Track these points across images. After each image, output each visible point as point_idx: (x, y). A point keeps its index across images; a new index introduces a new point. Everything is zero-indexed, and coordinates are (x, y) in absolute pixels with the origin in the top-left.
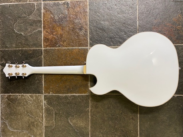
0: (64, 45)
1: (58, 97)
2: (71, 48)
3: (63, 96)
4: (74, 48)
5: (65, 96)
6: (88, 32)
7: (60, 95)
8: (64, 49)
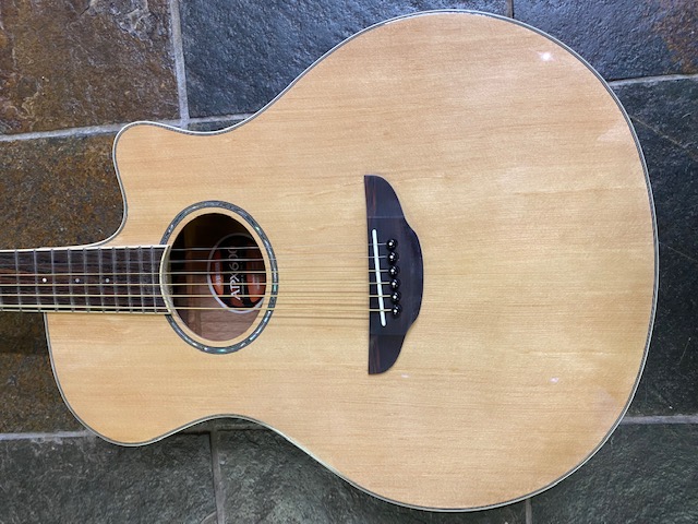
0: (21, 116)
1: (24, 448)
2: (73, 132)
3: (51, 443)
4: (87, 131)
5: (65, 446)
6: (175, 19)
7: (33, 437)
8: (29, 144)
